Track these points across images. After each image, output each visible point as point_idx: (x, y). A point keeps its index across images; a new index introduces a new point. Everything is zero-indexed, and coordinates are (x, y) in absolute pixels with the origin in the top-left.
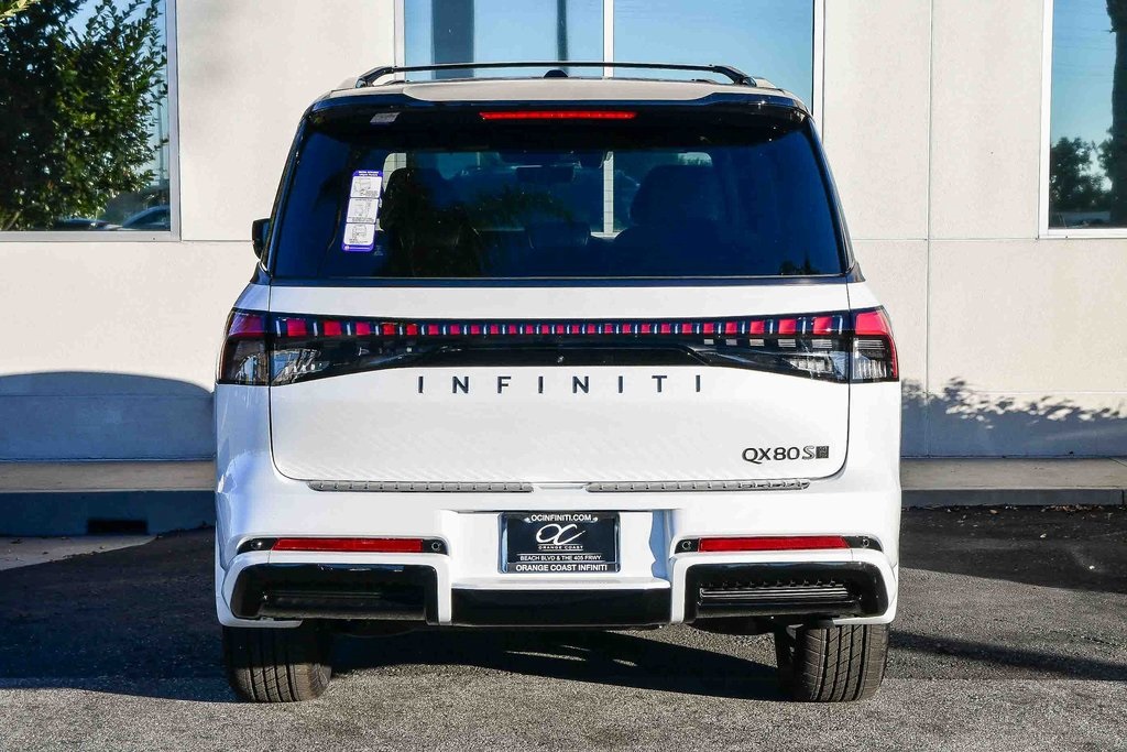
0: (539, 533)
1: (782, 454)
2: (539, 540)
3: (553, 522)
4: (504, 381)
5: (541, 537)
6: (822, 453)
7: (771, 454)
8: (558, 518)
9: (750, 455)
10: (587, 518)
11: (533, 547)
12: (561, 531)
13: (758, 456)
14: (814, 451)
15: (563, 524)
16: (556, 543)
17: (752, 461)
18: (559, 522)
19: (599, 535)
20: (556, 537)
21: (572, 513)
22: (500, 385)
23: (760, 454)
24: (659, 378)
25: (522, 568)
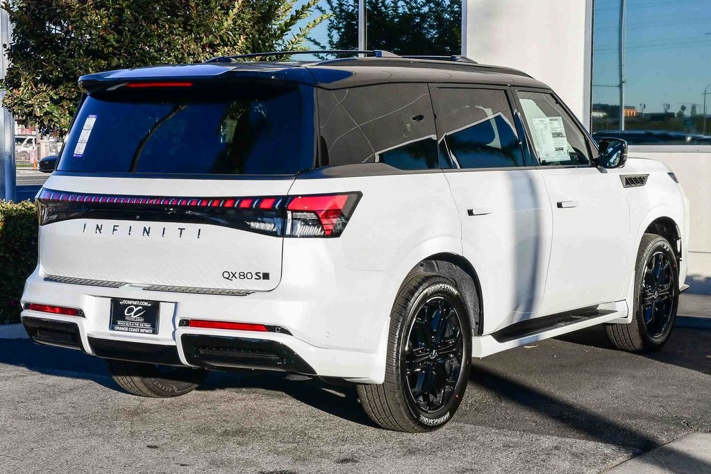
0: (126, 310)
1: (243, 276)
2: (126, 314)
3: (132, 305)
4: (116, 228)
5: (128, 313)
6: (266, 276)
7: (237, 275)
8: (135, 303)
9: (226, 275)
10: (146, 304)
11: (123, 318)
12: (135, 310)
13: (230, 276)
14: (261, 275)
15: (136, 306)
16: (132, 316)
17: (227, 278)
18: (134, 305)
19: (151, 314)
20: (133, 313)
21: (140, 300)
22: (114, 230)
23: (231, 275)
24: (181, 229)
25: (118, 328)
